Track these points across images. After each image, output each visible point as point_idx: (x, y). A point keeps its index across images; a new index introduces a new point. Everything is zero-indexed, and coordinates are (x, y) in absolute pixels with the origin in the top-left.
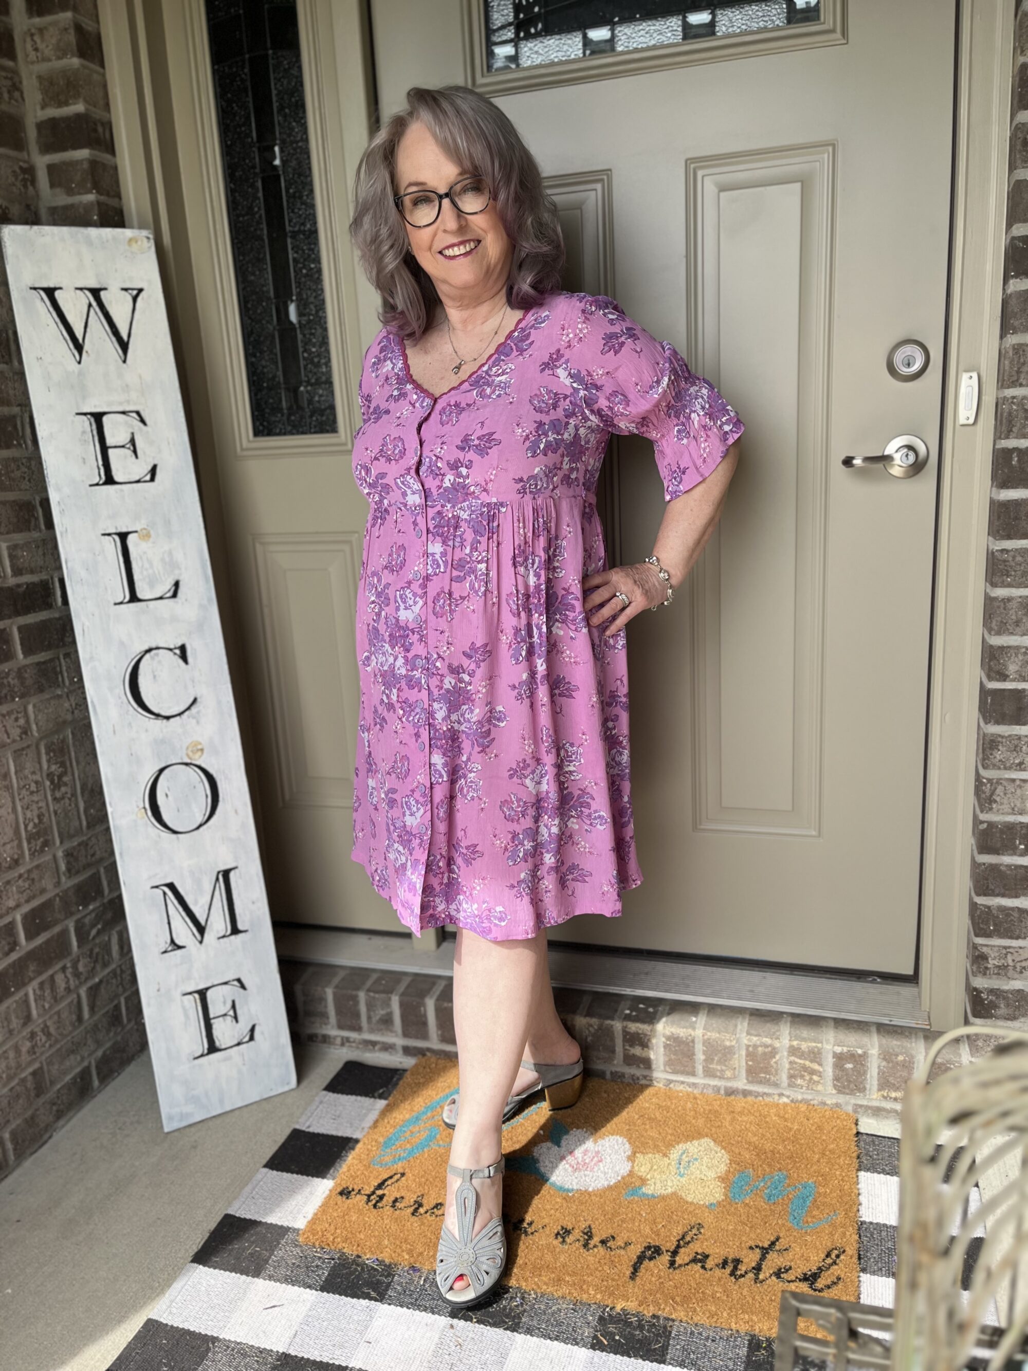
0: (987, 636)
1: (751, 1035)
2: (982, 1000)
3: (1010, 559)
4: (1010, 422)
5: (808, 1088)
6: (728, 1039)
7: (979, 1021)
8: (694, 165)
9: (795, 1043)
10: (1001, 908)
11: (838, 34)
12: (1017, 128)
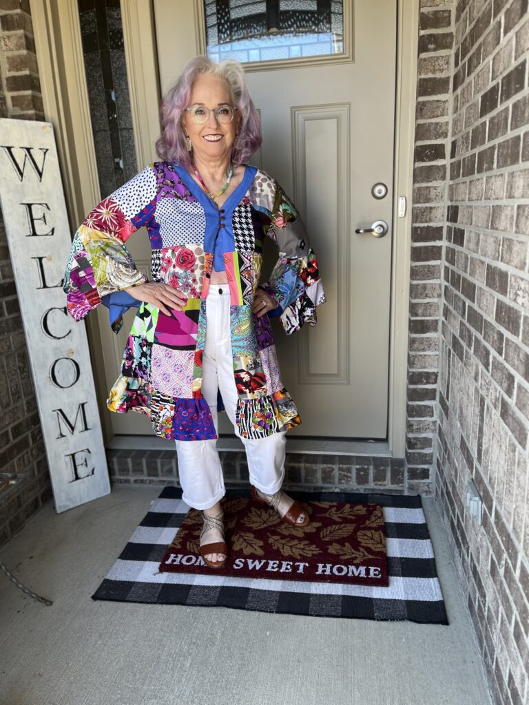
0: (411, 300)
1: (324, 464)
2: (412, 442)
3: (418, 269)
5: (346, 484)
6: (315, 467)
7: (410, 451)
8: (294, 110)
9: (341, 466)
10: (418, 406)
11: (351, 59)
12: (418, 103)
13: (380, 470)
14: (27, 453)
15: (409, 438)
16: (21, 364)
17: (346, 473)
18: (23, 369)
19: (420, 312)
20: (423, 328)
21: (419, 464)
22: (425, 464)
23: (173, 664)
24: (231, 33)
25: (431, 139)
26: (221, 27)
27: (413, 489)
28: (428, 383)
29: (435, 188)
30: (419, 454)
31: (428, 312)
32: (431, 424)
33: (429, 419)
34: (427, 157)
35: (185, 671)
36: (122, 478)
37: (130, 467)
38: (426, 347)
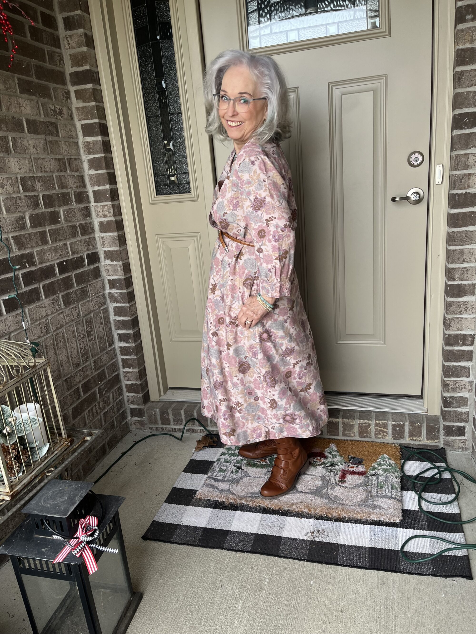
0: (447, 264)
1: (361, 419)
2: (447, 401)
3: (456, 235)
4: (455, 184)
5: (382, 438)
6: (351, 422)
7: (446, 409)
8: (332, 85)
9: (377, 422)
10: (454, 366)
11: (387, 33)
12: (456, 74)
13: (416, 427)
14: (95, 405)
15: (445, 397)
16: (88, 329)
17: (382, 429)
18: (91, 332)
19: (457, 276)
20: (460, 291)
21: (455, 422)
22: (461, 422)
23: (226, 606)
24: (270, 16)
25: (470, 107)
26: (261, 12)
27: (449, 446)
28: (464, 344)
29: (474, 155)
30: (455, 412)
31: (465, 277)
32: (467, 384)
33: (465, 379)
34: (465, 125)
35: (237, 614)
36: (176, 427)
37: (183, 418)
38: (463, 310)
